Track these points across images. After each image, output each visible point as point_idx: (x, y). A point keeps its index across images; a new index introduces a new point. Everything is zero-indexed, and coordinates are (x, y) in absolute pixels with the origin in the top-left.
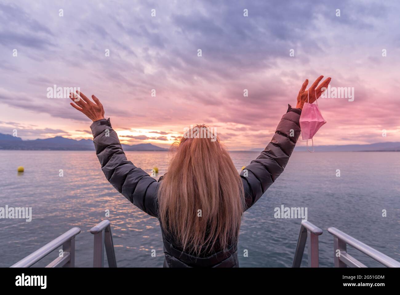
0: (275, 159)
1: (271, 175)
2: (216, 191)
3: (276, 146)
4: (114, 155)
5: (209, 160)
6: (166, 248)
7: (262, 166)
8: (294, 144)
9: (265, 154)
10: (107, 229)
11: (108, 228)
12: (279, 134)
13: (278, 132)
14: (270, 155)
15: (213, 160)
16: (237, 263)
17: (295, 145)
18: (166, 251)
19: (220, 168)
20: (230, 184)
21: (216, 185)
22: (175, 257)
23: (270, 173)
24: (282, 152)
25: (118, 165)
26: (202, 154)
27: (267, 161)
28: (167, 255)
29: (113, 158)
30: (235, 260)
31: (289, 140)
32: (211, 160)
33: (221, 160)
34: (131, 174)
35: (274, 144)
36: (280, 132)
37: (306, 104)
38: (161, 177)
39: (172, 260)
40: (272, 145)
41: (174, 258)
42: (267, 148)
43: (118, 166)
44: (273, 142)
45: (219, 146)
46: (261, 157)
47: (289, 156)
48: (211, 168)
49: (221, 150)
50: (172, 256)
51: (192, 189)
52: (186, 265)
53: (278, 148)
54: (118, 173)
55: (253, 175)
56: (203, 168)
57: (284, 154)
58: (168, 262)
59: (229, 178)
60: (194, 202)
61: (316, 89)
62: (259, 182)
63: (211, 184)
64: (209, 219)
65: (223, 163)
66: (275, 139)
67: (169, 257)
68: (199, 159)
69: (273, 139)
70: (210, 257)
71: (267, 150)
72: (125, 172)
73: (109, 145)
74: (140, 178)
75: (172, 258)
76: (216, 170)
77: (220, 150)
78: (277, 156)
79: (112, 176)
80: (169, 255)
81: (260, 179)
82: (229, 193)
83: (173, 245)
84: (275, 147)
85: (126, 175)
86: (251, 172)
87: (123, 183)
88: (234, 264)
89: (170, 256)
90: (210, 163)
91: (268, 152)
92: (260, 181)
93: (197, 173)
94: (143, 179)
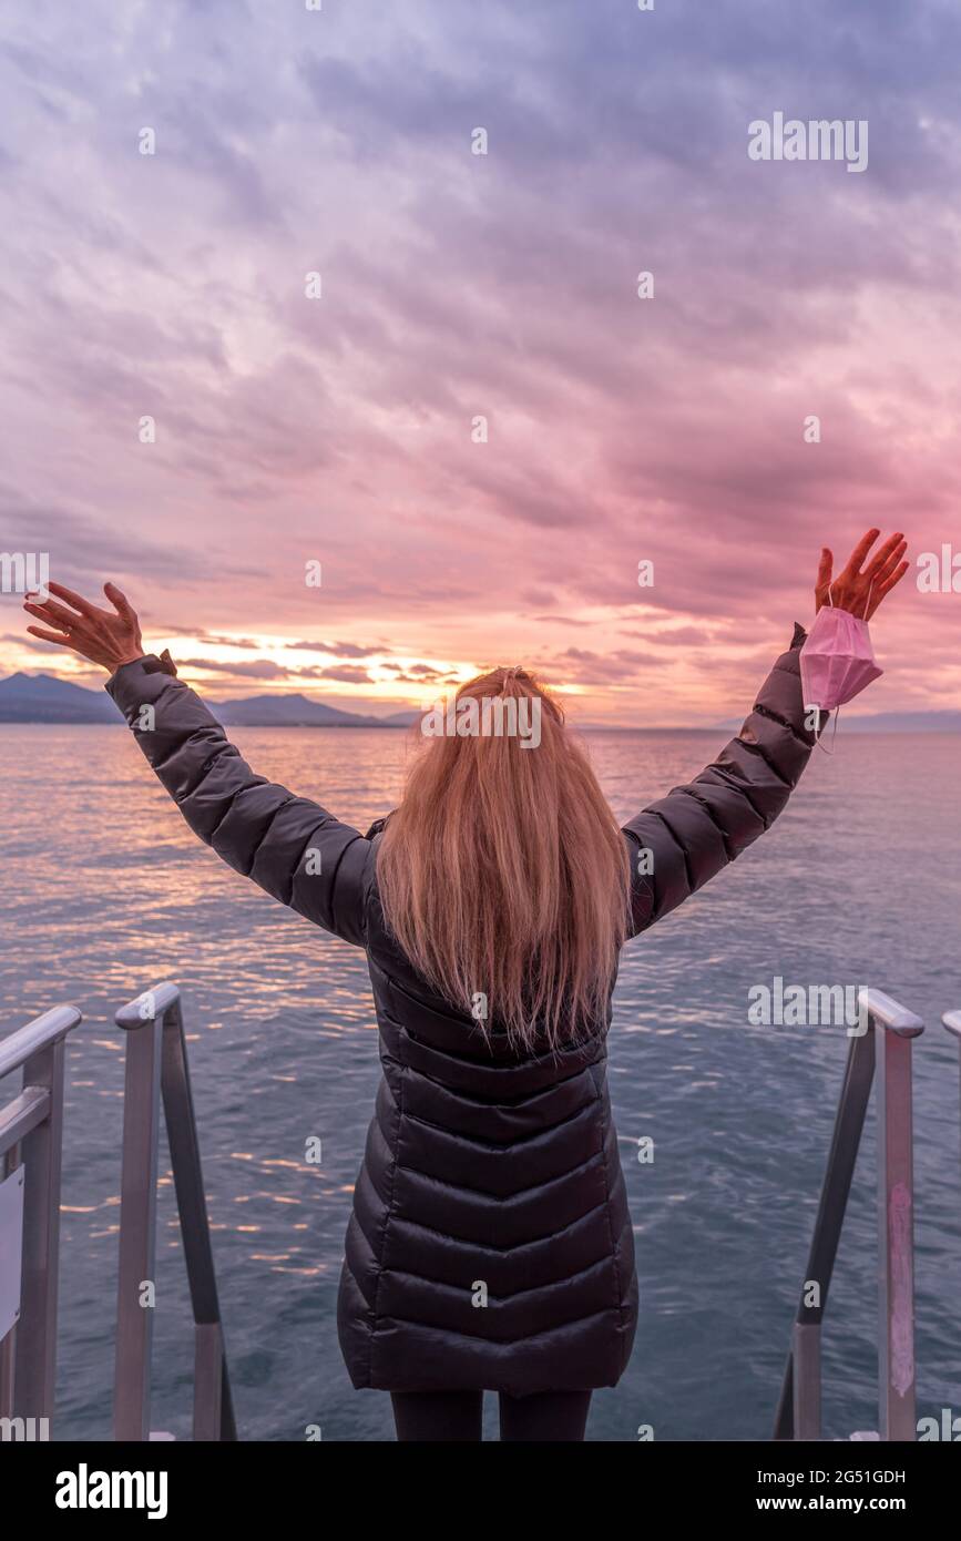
0: (744, 790)
1: (724, 837)
2: (552, 863)
3: (752, 752)
4: (220, 755)
5: (529, 772)
6: (386, 1042)
7: (700, 807)
8: (808, 748)
9: (716, 772)
10: (171, 1015)
11: (173, 1011)
12: (763, 715)
13: (759, 708)
14: (731, 777)
15: (544, 776)
16: (603, 1092)
17: (810, 751)
18: (387, 1052)
19: (564, 801)
20: (592, 846)
21: (551, 850)
22: (414, 1069)
23: (720, 828)
24: (769, 771)
25: (240, 786)
26: (511, 757)
27: (719, 794)
28: (387, 1067)
29: (219, 767)
30: (598, 1085)
31: (791, 733)
32: (536, 776)
33: (566, 777)
34: (286, 812)
35: (746, 745)
36: (765, 708)
37: (825, 610)
38: (378, 822)
39: (405, 1079)
40: (739, 746)
41: (410, 1074)
42: (723, 755)
43: (241, 790)
44: (745, 738)
45: (561, 739)
46: (702, 780)
47: (788, 782)
48: (537, 797)
49: (567, 748)
50: (404, 1065)
51: (471, 857)
52: (447, 1092)
53: (755, 757)
54: (244, 811)
55: (665, 830)
56: (512, 798)
57: (776, 778)
58: (392, 1088)
59: (588, 828)
60: (477, 891)
61: (862, 571)
62: (682, 851)
63: (536, 845)
64: (531, 945)
65: (570, 787)
66: (750, 728)
67: (395, 1072)
68: (500, 769)
69: (745, 730)
70: (522, 1067)
71: (723, 763)
72: (266, 807)
73: (195, 732)
74: (316, 825)
75: (404, 1074)
76: (551, 803)
77: (564, 748)
78: (751, 780)
79: (224, 820)
80: (394, 1065)
81: (687, 844)
82: (589, 872)
83: (408, 1030)
84: (748, 753)
85: (272, 816)
86: (663, 819)
87: (260, 842)
88: (595, 1094)
89: (398, 1068)
90: (534, 781)
91: (727, 768)
92: (683, 848)
93: (495, 811)
94: (326, 828)
